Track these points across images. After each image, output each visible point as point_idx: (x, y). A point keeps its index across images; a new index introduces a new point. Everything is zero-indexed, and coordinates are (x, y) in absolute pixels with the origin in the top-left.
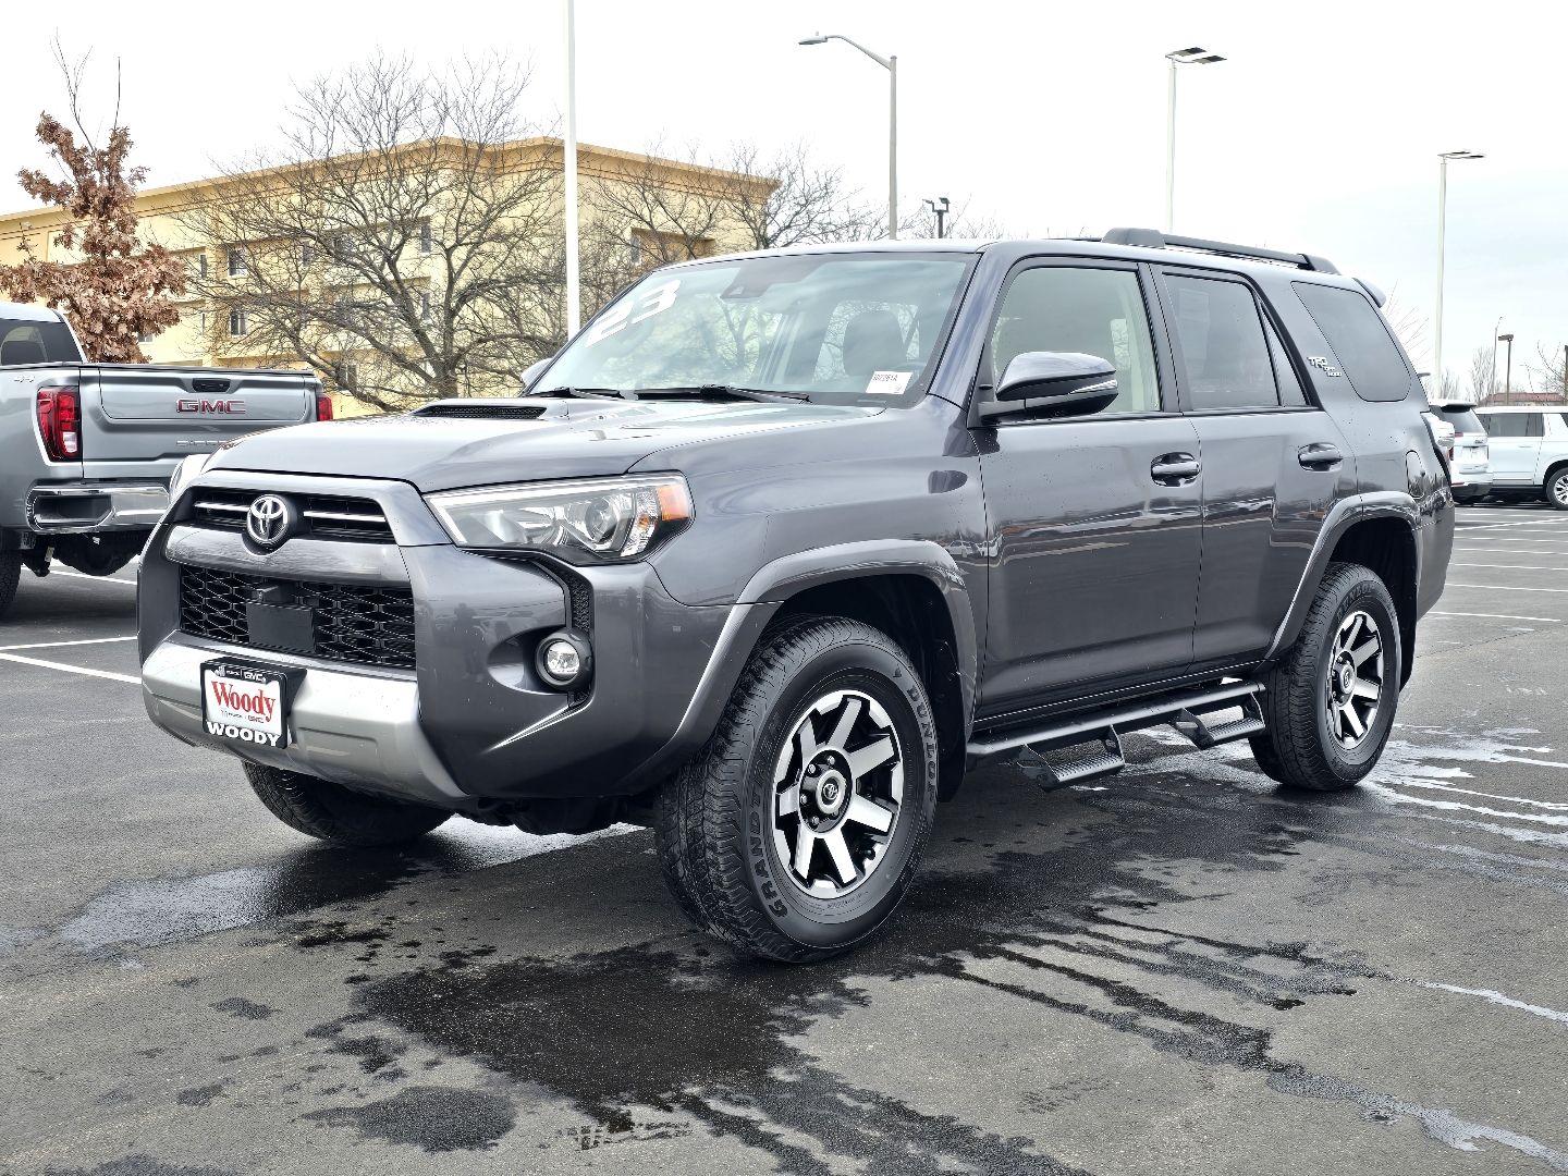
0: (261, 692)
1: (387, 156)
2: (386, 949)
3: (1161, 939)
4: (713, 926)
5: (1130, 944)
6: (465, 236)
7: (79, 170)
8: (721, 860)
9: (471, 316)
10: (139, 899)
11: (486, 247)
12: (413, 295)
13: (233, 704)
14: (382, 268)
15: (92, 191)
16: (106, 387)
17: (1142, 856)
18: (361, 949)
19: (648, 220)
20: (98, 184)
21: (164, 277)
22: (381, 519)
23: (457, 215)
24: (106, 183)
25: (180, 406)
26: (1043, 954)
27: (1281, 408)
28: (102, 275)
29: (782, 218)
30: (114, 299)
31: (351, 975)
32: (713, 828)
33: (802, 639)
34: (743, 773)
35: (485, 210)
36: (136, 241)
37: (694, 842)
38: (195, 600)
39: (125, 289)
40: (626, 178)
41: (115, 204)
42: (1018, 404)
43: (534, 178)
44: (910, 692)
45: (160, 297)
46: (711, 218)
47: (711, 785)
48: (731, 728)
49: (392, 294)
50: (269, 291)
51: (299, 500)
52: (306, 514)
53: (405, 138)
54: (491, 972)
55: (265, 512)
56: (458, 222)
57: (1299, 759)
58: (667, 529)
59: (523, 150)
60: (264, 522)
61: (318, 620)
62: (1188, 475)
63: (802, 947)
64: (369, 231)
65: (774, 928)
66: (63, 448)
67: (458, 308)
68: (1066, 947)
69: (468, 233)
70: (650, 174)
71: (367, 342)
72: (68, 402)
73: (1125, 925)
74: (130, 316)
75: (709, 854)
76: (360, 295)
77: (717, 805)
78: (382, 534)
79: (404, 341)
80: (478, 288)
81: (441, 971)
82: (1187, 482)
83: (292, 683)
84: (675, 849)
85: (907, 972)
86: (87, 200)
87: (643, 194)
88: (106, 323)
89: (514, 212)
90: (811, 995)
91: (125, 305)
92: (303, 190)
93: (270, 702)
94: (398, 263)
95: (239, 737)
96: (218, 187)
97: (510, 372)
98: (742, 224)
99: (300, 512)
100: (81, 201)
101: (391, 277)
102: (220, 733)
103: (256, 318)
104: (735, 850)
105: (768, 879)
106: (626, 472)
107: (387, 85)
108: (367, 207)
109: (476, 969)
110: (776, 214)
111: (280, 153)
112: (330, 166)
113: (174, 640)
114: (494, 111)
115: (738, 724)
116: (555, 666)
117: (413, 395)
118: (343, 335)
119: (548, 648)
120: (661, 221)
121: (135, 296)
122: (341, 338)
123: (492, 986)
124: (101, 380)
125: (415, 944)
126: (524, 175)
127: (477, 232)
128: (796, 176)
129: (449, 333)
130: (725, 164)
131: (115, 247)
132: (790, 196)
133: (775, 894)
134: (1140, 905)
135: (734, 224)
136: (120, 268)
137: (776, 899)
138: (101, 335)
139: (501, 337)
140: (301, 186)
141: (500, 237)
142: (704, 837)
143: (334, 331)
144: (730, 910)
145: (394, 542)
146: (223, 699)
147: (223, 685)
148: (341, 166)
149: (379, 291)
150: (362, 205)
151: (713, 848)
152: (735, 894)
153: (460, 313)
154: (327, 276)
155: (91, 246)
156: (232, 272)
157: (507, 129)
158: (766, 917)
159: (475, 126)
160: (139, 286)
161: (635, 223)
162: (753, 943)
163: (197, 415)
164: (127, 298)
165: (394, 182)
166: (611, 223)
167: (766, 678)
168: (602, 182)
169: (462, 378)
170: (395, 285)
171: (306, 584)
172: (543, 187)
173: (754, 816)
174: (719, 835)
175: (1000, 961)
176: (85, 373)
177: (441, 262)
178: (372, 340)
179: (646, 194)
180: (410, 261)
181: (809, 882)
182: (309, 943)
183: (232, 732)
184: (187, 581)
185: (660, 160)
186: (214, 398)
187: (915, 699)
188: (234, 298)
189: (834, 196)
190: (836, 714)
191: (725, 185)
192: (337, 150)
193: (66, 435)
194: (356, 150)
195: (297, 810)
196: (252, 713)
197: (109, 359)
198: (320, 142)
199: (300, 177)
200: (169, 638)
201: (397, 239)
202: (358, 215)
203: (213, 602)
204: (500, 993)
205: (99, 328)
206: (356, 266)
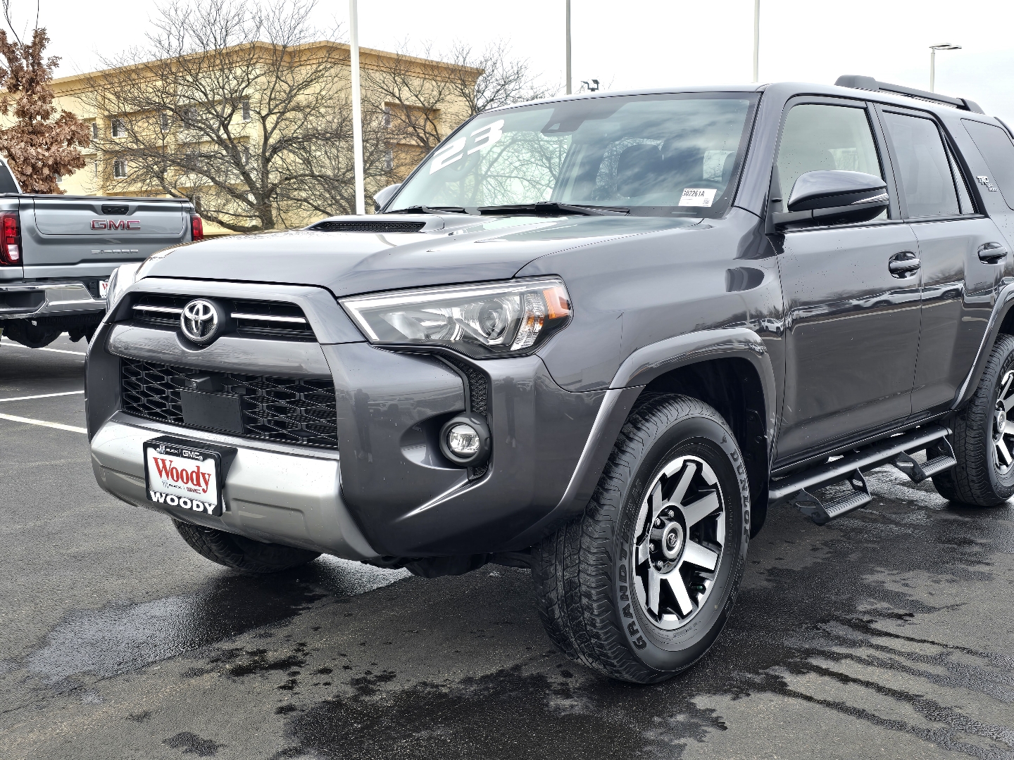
0: (198, 467)
1: (220, 54)
2: (304, 676)
3: (932, 650)
4: (582, 657)
5: (910, 655)
6: (275, 107)
7: (12, 59)
8: (595, 605)
9: (280, 162)
10: (91, 629)
11: (288, 115)
12: (240, 148)
13: (173, 477)
14: (218, 130)
15: (21, 74)
16: (38, 212)
17: (879, 569)
18: (281, 677)
19: (398, 96)
20: (25, 69)
21: (74, 134)
22: (301, 320)
23: (269, 94)
24: (31, 68)
25: (93, 225)
26: (844, 667)
27: (963, 217)
28: (30, 133)
29: (488, 94)
30: (39, 150)
31: (280, 705)
32: (589, 580)
33: (654, 415)
34: (613, 532)
35: (288, 90)
36: (53, 109)
37: (571, 590)
38: (135, 386)
39: (46, 143)
40: (382, 69)
41: (38, 83)
42: (807, 214)
43: (321, 67)
44: (732, 455)
45: (72, 149)
46: (440, 95)
47: (586, 541)
48: (602, 494)
49: (226, 148)
50: (142, 147)
51: (227, 304)
52: (233, 315)
53: (232, 41)
54: (398, 698)
55: (197, 313)
56: (270, 98)
57: (971, 484)
58: (552, 326)
59: (314, 49)
60: (196, 322)
61: (246, 405)
62: (911, 270)
63: (655, 672)
64: (209, 105)
65: (637, 659)
66: (8, 256)
67: (271, 156)
68: (860, 660)
69: (277, 105)
70: (399, 66)
71: (210, 181)
72: (11, 223)
73: (897, 637)
74: (50, 163)
75: (585, 601)
76: (205, 149)
77: (592, 559)
78: (304, 333)
79: (235, 180)
80: (285, 143)
81: (355, 699)
82: (912, 275)
83: (225, 460)
84: (553, 595)
85: (742, 690)
86: (17, 80)
87: (394, 78)
88: (34, 167)
89: (307, 92)
90: (671, 716)
91: (47, 154)
92: (163, 77)
93: (207, 476)
94: (229, 127)
95: (179, 505)
96: (106, 76)
97: (305, 200)
98: (461, 98)
99: (228, 314)
100: (14, 81)
101: (225, 136)
102: (162, 501)
103: (134, 165)
104: (607, 597)
105: (633, 620)
106: (514, 277)
107: (219, 5)
108: (208, 89)
109: (383, 695)
110: (484, 91)
111: (147, 53)
112: (182, 62)
113: (117, 420)
114: (293, 22)
115: (607, 490)
116: (457, 444)
117: (241, 216)
118: (193, 176)
119: (451, 430)
120: (407, 97)
121: (54, 148)
122: (192, 178)
123: (401, 713)
124: (35, 206)
125: (326, 671)
126: (314, 66)
127: (283, 105)
128: (498, 65)
129: (265, 173)
130: (449, 59)
131: (38, 113)
132: (493, 79)
133: (637, 631)
134: (900, 617)
135: (456, 99)
136: (43, 128)
137: (638, 636)
138: (31, 176)
139: (301, 176)
140: (162, 75)
141: (298, 108)
142: (580, 585)
143: (186, 173)
144: (601, 646)
145: (315, 340)
146: (164, 473)
147: (163, 461)
148: (189, 61)
149: (217, 146)
150: (204, 87)
151: (589, 596)
152: (606, 633)
153: (273, 160)
154: (181, 136)
155: (21, 113)
156: (115, 134)
157: (302, 34)
158: (630, 651)
159: (280, 33)
160: (56, 141)
161: (389, 99)
162: (618, 672)
163: (106, 231)
164: (48, 149)
165: (226, 71)
166: (373, 99)
167: (629, 450)
168: (367, 71)
169: (275, 205)
170: (228, 142)
171: (233, 375)
172: (327, 74)
173: (623, 567)
174: (593, 585)
175: (812, 676)
176: (23, 201)
177: (259, 126)
178: (213, 179)
179: (396, 78)
180: (237, 125)
181: (658, 617)
182: (239, 672)
183: (172, 500)
184: (127, 370)
185: (405, 56)
186: (118, 219)
187: (735, 460)
188: (117, 152)
189: (523, 79)
190: (678, 476)
191: (450, 72)
192: (186, 50)
193: (10, 247)
194: (200, 50)
195: (214, 547)
196: (190, 485)
197: (37, 192)
198: (175, 43)
199: (161, 69)
200: (113, 418)
201: (228, 110)
202: (201, 93)
203: (149, 388)
204: (410, 720)
205: (29, 171)
206: (201, 129)
